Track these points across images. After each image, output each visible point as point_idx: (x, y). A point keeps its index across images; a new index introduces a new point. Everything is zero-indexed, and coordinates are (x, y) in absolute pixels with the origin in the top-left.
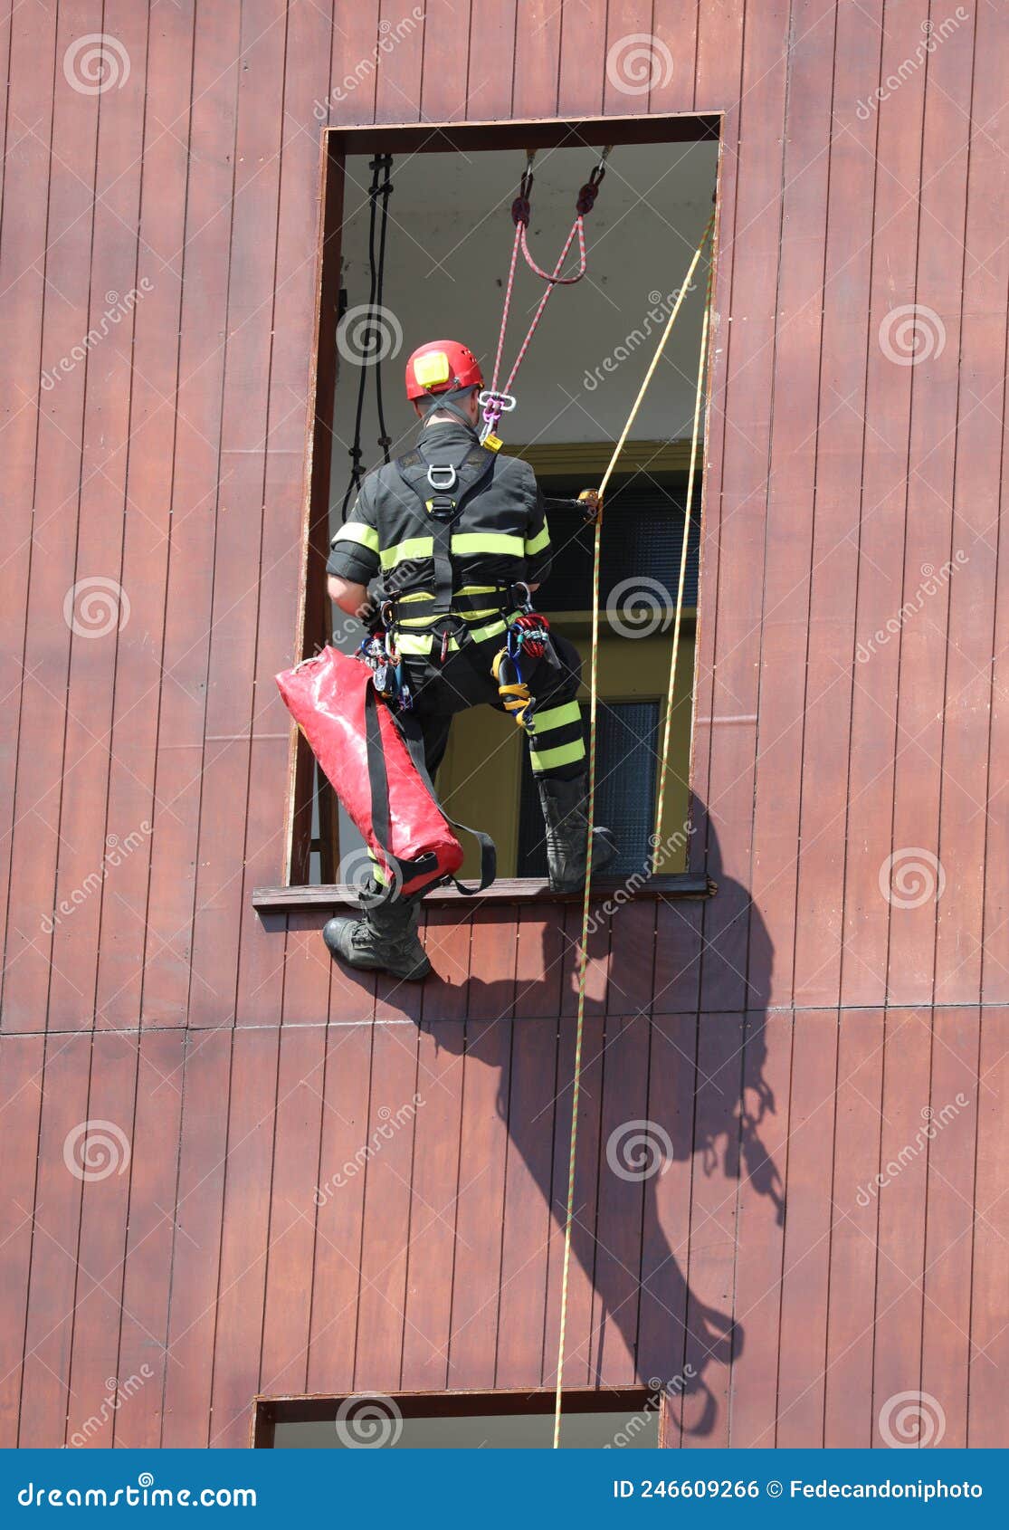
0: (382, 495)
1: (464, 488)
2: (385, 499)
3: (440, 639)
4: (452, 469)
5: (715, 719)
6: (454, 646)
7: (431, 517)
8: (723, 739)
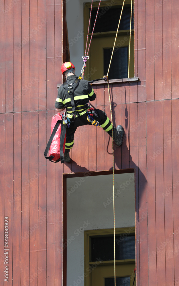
0: (61, 92)
1: (74, 87)
2: (62, 92)
3: (74, 115)
4: (72, 84)
5: (138, 49)
6: (77, 117)
7: (70, 94)
8: (140, 53)
